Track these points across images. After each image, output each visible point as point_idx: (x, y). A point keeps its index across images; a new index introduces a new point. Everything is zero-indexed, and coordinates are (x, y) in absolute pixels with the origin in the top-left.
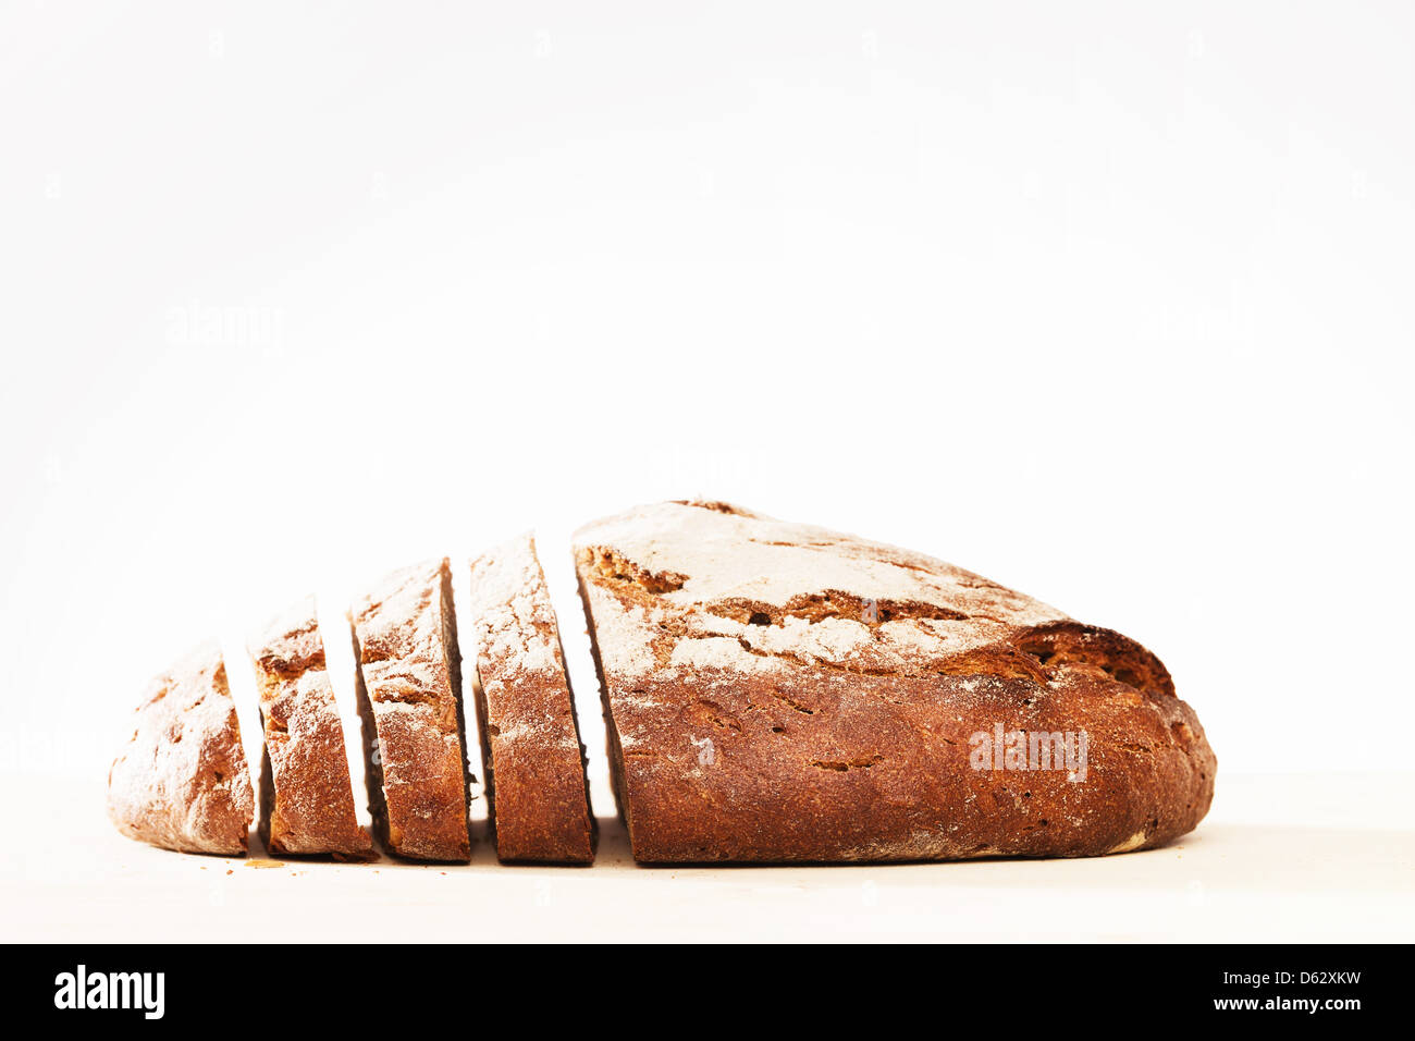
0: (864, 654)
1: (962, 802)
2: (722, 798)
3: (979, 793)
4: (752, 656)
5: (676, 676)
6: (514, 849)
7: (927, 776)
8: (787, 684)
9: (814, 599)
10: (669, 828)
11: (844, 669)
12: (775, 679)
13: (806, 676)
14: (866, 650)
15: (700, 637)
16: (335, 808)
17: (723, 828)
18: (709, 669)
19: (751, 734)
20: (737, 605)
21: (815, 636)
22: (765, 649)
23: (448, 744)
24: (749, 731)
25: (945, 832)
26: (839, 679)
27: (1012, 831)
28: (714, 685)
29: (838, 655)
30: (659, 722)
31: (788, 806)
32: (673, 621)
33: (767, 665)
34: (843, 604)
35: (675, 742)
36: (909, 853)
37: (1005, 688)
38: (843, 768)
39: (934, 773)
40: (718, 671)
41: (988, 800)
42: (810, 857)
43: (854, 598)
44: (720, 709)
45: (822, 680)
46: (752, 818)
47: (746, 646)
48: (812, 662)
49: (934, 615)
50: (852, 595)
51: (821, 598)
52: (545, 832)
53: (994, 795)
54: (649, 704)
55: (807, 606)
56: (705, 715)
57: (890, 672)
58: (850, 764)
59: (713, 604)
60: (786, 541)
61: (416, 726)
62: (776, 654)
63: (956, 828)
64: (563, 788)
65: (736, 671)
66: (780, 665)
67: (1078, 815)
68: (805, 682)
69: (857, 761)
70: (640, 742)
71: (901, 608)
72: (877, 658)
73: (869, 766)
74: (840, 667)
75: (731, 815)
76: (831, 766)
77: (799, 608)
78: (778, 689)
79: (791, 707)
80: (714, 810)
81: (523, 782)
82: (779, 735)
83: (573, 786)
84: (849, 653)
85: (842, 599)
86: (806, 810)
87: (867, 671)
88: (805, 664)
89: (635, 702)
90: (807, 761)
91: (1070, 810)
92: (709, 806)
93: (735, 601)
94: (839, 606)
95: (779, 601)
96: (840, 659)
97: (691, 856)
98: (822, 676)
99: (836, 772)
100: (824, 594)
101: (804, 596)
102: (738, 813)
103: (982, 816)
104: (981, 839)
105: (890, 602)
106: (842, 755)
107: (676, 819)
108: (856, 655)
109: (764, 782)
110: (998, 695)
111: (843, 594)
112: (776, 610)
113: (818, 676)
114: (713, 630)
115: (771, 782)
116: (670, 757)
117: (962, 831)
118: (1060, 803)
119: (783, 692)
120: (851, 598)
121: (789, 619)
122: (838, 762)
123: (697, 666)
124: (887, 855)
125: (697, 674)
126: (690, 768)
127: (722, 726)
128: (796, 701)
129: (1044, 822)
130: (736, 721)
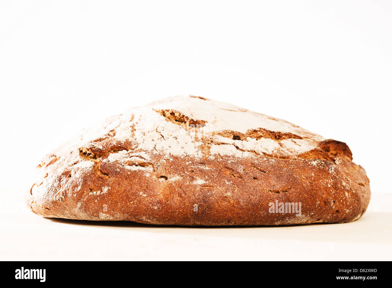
0: (278, 151)
1: (315, 204)
2: (238, 203)
3: (320, 201)
4: (241, 151)
5: (214, 158)
6: (175, 221)
7: (305, 195)
8: (255, 162)
9: (255, 131)
10: (218, 214)
11: (272, 156)
12: (251, 160)
13: (261, 159)
14: (278, 150)
15: (219, 144)
16: (133, 203)
17: (238, 214)
18: (226, 156)
19: (246, 180)
20: (229, 133)
21: (260, 145)
22: (244, 149)
23: (161, 182)
24: (245, 179)
25: (310, 215)
26: (272, 160)
27: (328, 214)
28: (229, 162)
29: (270, 152)
30: (213, 175)
31: (261, 206)
32: (206, 138)
33: (246, 155)
34: (264, 133)
35: (220, 182)
36: (296, 222)
37: (325, 164)
38: (278, 192)
39: (307, 194)
40: (230, 157)
41: (323, 204)
42: (264, 224)
43: (268, 131)
44: (233, 171)
45: (267, 160)
46: (248, 210)
47: (237, 148)
48: (262, 154)
49: (293, 137)
50: (267, 130)
51: (258, 131)
52: (189, 215)
53: (325, 202)
54: (207, 168)
55: (253, 133)
56: (228, 172)
57: (288, 158)
58: (281, 191)
59: (219, 132)
60: (232, 110)
61: (148, 175)
62: (248, 151)
63: (313, 213)
64: (196, 199)
65: (236, 157)
66: (252, 155)
67: (348, 208)
68: (261, 161)
69: (283, 190)
70: (207, 182)
71: (283, 135)
72: (283, 153)
73: (286, 192)
74: (271, 156)
75: (240, 209)
76: (274, 191)
77: (250, 134)
78: (252, 164)
79: (258, 170)
80: (235, 207)
81: (180, 197)
82: (256, 180)
83: (200, 198)
84: (273, 151)
85: (264, 131)
86: (266, 207)
87: (280, 157)
88: (259, 155)
89: (202, 167)
90: (266, 189)
91: (346, 207)
92: (233, 206)
93: (228, 131)
94: (263, 134)
95: (244, 131)
96: (271, 153)
97: (223, 224)
98: (266, 159)
99: (276, 194)
100: (258, 129)
101: (251, 130)
102: (243, 208)
103: (321, 209)
104: (319, 217)
105: (280, 133)
106: (278, 187)
107: (221, 211)
108: (275, 151)
109: (252, 197)
110: (323, 166)
111: (264, 130)
112: (243, 135)
113: (265, 159)
114: (223, 142)
115: (255, 197)
116: (219, 188)
117: (314, 215)
118: (343, 204)
119: (254, 164)
120: (267, 131)
121: (248, 138)
122: (277, 190)
123: (222, 155)
124: (290, 223)
125: (222, 158)
126: (226, 192)
127: (235, 177)
128: (259, 168)
129: (337, 211)
130: (240, 175)
